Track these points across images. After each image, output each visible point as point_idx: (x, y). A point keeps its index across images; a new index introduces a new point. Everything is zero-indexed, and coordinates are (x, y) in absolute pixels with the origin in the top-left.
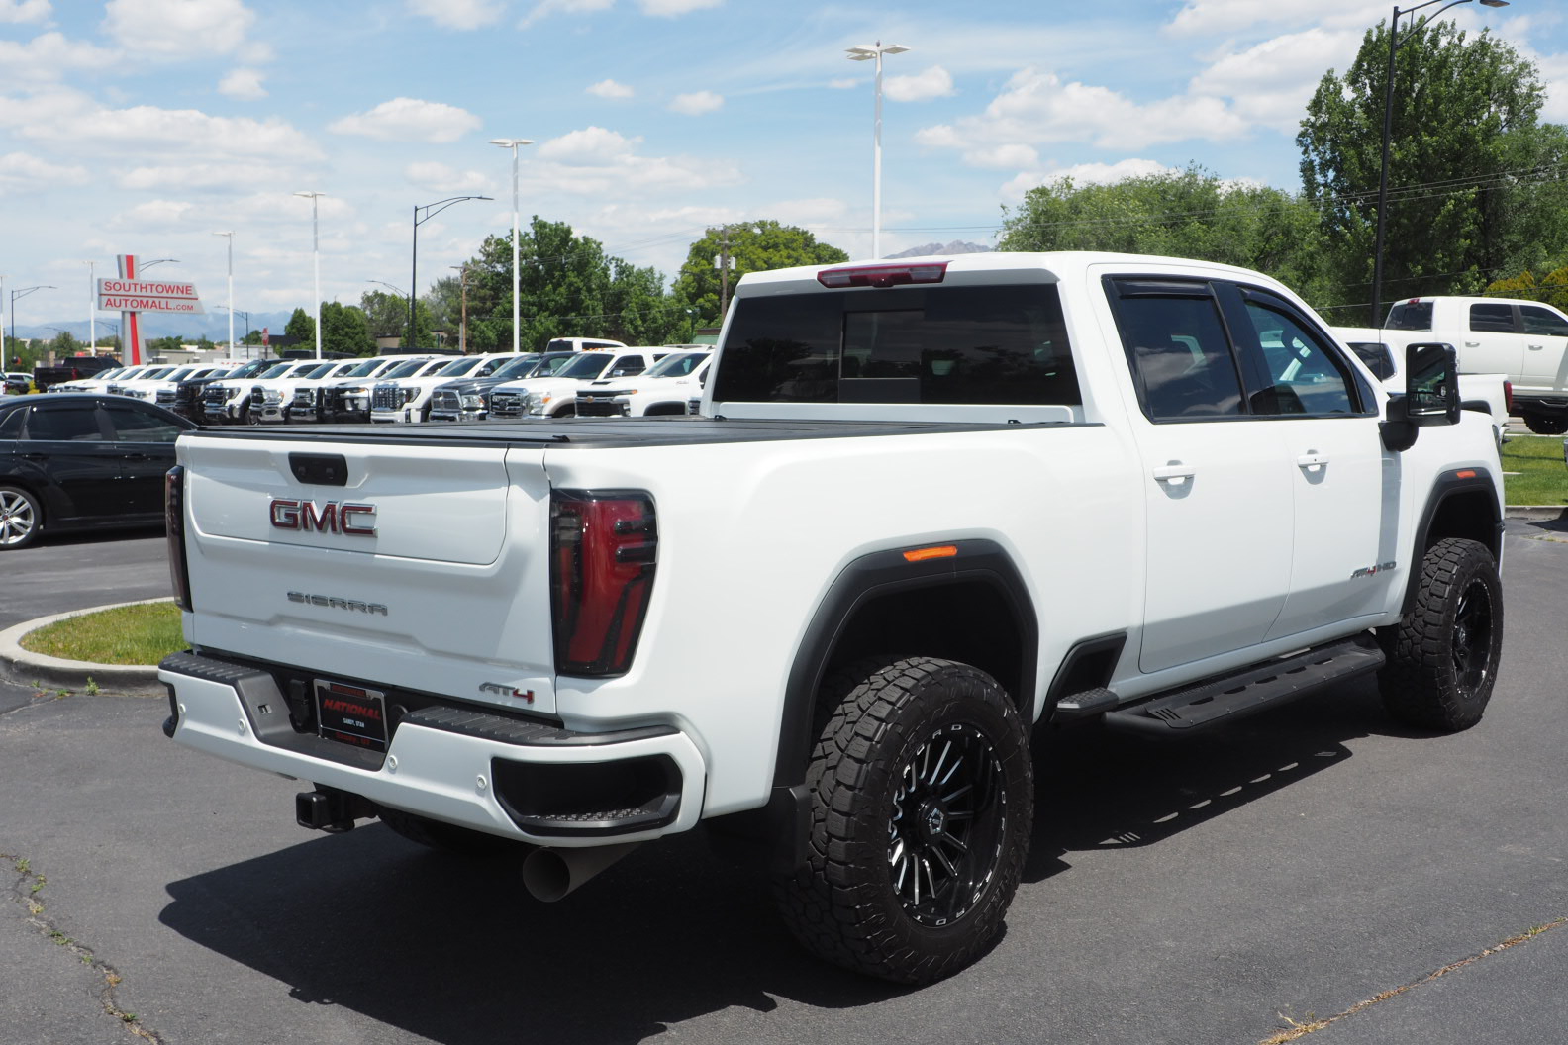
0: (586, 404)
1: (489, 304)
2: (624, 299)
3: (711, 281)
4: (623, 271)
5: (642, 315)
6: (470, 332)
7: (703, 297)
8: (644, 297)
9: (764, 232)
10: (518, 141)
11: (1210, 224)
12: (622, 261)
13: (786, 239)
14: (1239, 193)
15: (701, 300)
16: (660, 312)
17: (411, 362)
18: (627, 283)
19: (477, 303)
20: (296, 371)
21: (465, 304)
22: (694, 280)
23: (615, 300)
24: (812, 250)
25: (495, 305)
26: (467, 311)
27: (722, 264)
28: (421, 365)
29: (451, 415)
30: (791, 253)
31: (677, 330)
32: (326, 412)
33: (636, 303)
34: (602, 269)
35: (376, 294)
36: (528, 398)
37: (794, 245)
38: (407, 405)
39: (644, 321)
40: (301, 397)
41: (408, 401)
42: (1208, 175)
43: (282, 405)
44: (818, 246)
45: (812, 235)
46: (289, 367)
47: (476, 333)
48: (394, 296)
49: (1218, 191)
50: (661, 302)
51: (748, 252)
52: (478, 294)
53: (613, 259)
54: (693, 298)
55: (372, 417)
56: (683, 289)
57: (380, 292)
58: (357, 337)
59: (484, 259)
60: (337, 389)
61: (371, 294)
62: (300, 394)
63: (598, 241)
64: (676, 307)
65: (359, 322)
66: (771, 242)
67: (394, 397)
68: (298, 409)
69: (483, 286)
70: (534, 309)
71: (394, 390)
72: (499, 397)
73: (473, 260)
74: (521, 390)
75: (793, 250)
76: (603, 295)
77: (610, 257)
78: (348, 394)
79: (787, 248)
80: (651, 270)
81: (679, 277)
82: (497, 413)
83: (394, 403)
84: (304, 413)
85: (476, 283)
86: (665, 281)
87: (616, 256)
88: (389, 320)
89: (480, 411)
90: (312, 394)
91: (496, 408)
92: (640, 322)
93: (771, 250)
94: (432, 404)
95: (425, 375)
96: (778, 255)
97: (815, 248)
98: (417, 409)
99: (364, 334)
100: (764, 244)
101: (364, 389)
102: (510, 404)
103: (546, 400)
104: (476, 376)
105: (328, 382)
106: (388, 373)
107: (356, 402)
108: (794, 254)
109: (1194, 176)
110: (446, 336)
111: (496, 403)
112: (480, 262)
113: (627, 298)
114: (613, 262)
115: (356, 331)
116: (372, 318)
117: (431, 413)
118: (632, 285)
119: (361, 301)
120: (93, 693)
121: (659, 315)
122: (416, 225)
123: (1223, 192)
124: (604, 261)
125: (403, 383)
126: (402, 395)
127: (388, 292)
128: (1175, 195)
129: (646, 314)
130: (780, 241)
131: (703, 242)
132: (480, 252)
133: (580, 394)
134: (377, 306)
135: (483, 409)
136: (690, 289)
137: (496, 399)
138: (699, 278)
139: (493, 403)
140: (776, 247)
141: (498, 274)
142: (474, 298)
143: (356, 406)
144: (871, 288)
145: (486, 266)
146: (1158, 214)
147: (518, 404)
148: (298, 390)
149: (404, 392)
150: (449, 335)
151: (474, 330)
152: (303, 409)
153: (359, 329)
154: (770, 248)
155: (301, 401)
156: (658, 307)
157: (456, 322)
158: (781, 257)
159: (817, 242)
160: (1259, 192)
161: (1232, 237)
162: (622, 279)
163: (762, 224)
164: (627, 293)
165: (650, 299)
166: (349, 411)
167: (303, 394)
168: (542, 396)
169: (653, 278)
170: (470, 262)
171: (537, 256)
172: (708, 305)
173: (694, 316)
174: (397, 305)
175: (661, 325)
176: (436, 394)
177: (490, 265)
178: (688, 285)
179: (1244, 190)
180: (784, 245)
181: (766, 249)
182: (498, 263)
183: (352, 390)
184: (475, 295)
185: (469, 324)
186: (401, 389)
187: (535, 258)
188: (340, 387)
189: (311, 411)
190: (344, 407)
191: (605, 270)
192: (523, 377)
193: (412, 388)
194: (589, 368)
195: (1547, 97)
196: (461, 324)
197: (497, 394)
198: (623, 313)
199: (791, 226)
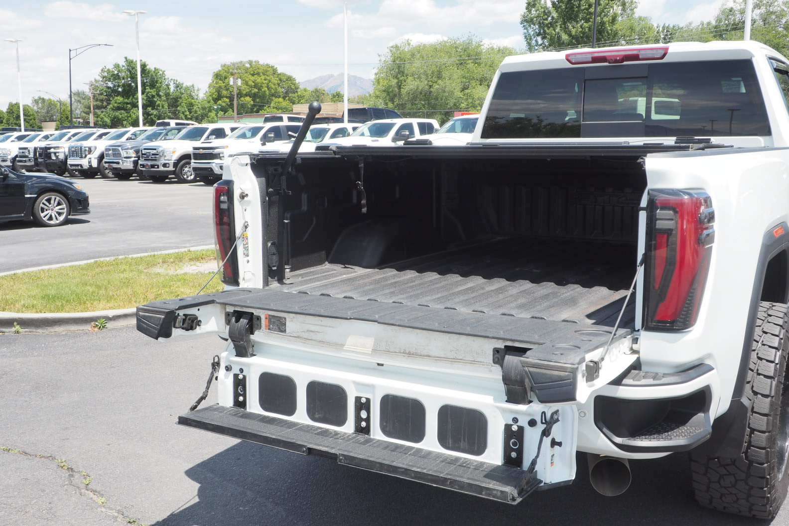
0: (199, 154)
1: (105, 103)
2: (179, 101)
3: (224, 93)
4: (177, 86)
5: (189, 109)
6: (96, 119)
7: (221, 100)
8: (190, 100)
9: (251, 67)
10: (138, 11)
11: (479, 64)
12: (177, 81)
13: (263, 70)
14: (492, 49)
15: (220, 101)
16: (199, 108)
17: (86, 133)
18: (180, 93)
19: (99, 103)
20: (15, 138)
21: (92, 103)
22: (216, 91)
23: (174, 103)
24: (277, 76)
25: (109, 104)
26: (93, 108)
27: (234, 83)
28: (93, 134)
29: (117, 161)
30: (267, 77)
31: (208, 118)
32: (39, 160)
33: (186, 103)
34: (166, 85)
35: (40, 98)
36: (163, 152)
37: (268, 73)
38: (89, 156)
39: (190, 113)
40: (23, 152)
41: (89, 154)
42: (478, 39)
43: (9, 157)
44: (280, 74)
45: (276, 68)
46: (12, 136)
47: (99, 119)
48: (50, 100)
49: (482, 47)
50: (199, 103)
51: (244, 76)
52: (99, 98)
53: (172, 80)
54: (216, 100)
55: (68, 163)
56: (210, 96)
57: (42, 97)
58: (31, 122)
59: (101, 79)
60: (46, 147)
61: (36, 98)
62: (21, 151)
63: (163, 70)
64: (207, 105)
65: (32, 113)
66: (256, 71)
67: (81, 152)
68: (21, 159)
69: (102, 94)
70: (129, 106)
71: (81, 148)
72: (145, 151)
73: (95, 80)
74: (159, 146)
75: (267, 76)
76: (167, 99)
77: (170, 79)
78: (52, 150)
79: (264, 74)
80: (193, 86)
81: (207, 90)
82: (145, 160)
83: (81, 155)
84: (25, 161)
85: (98, 92)
86: (200, 92)
87: (173, 78)
88: (48, 113)
89: (133, 159)
90: (29, 151)
91: (144, 157)
92: (188, 113)
93: (256, 76)
94: (105, 155)
95: (95, 139)
96: (260, 78)
97: (278, 75)
98: (95, 158)
99: (34, 120)
100: (252, 72)
101: (61, 147)
102: (153, 154)
103: (174, 152)
104: (127, 139)
105: (39, 143)
106: (73, 139)
107: (57, 154)
108: (268, 78)
109: (471, 40)
110: (81, 121)
111: (145, 154)
112: (99, 81)
113: (181, 100)
114: (172, 81)
115: (30, 118)
116: (38, 111)
117: (104, 160)
118: (183, 94)
119: (31, 102)
120: (18, 332)
121: (198, 109)
122: (70, 59)
123: (485, 48)
124: (167, 81)
125: (86, 144)
126: (85, 150)
127: (46, 97)
128: (462, 49)
129: (191, 109)
130: (260, 71)
131: (220, 71)
132: (99, 75)
133: (195, 149)
134: (40, 104)
135: (135, 157)
136: (214, 96)
137: (144, 152)
138: (219, 91)
139: (143, 154)
140: (258, 74)
141: (109, 88)
142: (97, 100)
143: (57, 157)
144: (606, 64)
145: (102, 83)
146: (453, 59)
147: (158, 155)
148: (20, 149)
149: (87, 149)
150: (84, 120)
151: (97, 117)
152: (24, 159)
153: (32, 117)
154: (255, 75)
155: (23, 154)
156: (197, 105)
157: (88, 113)
158: (261, 79)
159: (279, 72)
160: (501, 48)
161: (490, 70)
162: (177, 90)
163: (250, 63)
164: (181, 98)
165: (193, 101)
166: (53, 160)
167: (24, 151)
168: (172, 150)
169: (194, 90)
170: (93, 81)
171: (130, 78)
172: (224, 104)
173: (217, 111)
174: (52, 104)
175: (199, 114)
176: (107, 150)
177: (104, 82)
178: (213, 94)
179: (495, 47)
180: (263, 73)
181: (253, 75)
182: (109, 81)
183: (55, 148)
184: (97, 99)
185: (95, 114)
186: (85, 147)
187: (129, 79)
188: (47, 146)
189: (30, 160)
190: (50, 158)
191: (168, 85)
192: (156, 139)
193: (92, 147)
194: (196, 134)
195: (639, 3)
196: (90, 114)
197: (145, 149)
198: (179, 108)
199: (265, 63)
